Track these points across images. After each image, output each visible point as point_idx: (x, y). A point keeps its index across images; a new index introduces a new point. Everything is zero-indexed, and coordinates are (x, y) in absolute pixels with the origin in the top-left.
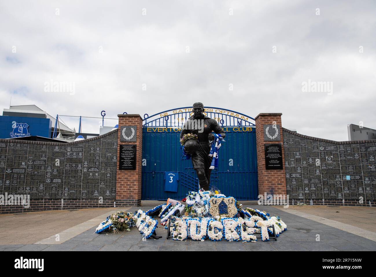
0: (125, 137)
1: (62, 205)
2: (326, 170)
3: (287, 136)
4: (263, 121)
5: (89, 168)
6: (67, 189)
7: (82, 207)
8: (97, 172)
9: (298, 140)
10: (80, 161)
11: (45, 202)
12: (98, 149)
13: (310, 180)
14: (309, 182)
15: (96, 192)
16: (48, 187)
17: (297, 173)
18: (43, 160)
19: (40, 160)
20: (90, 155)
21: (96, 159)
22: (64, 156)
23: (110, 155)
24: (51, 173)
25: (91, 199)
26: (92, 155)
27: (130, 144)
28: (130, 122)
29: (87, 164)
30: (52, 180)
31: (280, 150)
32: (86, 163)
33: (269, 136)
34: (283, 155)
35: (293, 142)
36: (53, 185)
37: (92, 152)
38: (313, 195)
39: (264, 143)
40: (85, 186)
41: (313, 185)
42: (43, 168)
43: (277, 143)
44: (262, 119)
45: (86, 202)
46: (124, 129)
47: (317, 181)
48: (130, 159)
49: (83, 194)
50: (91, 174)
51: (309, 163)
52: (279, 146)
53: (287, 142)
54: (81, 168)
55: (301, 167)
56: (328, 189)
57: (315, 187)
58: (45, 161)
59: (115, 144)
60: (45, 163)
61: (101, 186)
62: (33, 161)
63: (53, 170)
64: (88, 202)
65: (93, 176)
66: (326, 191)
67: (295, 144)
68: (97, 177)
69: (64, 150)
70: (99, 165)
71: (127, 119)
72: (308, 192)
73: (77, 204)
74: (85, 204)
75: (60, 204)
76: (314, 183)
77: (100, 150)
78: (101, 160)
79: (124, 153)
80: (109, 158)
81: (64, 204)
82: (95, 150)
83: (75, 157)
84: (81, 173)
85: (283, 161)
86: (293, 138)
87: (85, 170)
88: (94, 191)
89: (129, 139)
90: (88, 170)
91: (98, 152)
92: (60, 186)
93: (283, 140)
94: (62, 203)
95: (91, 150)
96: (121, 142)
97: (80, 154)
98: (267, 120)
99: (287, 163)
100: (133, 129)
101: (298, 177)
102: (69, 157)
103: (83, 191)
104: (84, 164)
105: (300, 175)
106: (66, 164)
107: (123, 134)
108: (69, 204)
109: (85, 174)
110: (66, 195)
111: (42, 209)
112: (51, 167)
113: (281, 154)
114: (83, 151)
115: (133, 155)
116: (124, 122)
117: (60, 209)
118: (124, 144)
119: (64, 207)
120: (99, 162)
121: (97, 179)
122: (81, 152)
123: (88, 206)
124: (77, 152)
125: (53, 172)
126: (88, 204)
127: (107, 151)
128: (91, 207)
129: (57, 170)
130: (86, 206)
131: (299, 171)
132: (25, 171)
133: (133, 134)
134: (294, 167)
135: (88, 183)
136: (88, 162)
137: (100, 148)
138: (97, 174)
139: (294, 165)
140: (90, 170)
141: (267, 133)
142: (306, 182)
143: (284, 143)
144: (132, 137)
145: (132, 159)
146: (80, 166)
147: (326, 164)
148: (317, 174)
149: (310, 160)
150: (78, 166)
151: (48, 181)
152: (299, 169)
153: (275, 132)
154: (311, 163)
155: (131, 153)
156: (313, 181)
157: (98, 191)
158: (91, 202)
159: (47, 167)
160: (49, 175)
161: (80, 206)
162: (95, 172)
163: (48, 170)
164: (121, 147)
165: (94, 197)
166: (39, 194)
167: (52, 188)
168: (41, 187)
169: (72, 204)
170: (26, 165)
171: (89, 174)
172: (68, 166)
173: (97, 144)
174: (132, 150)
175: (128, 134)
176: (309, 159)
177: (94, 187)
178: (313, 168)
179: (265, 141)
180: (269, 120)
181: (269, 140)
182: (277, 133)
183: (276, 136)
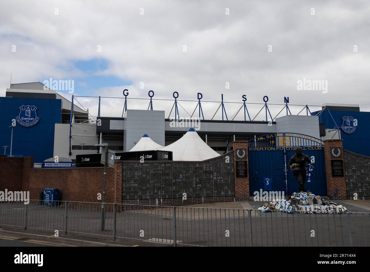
0: (239, 156)
1: (203, 201)
3: (346, 154)
4: (330, 144)
5: (217, 177)
6: (205, 191)
7: (215, 202)
8: (222, 179)
9: (354, 157)
10: (211, 172)
11: (193, 199)
12: (222, 164)
14: (362, 185)
16: (195, 190)
17: (353, 179)
18: (191, 173)
19: (189, 173)
21: (221, 171)
22: (202, 170)
23: (230, 168)
25: (220, 197)
26: (218, 168)
27: (242, 160)
28: (242, 146)
29: (216, 174)
30: (196, 185)
31: (342, 164)
32: (215, 174)
33: (334, 155)
34: (344, 167)
36: (197, 188)
37: (218, 166)
38: (365, 194)
39: (331, 159)
40: (215, 189)
42: (191, 178)
43: (339, 159)
45: (217, 198)
46: (238, 151)
48: (243, 171)
49: (214, 193)
50: (219, 181)
51: (361, 172)
52: (341, 161)
53: (346, 159)
54: (212, 177)
55: (356, 175)
57: (366, 189)
59: (232, 160)
61: (225, 188)
62: (186, 174)
63: (196, 179)
67: (352, 160)
68: (223, 183)
69: (201, 166)
70: (223, 175)
71: (240, 144)
72: (361, 191)
73: (211, 200)
74: (216, 200)
75: (202, 200)
76: (365, 186)
77: (223, 165)
78: (224, 171)
79: (239, 166)
80: (229, 170)
82: (220, 165)
83: (208, 170)
84: (213, 180)
85: (344, 171)
86: (351, 156)
87: (215, 178)
88: (221, 191)
92: (201, 189)
93: (344, 157)
94: (203, 199)
96: (236, 159)
97: (211, 168)
99: (346, 172)
100: (244, 151)
102: (205, 170)
103: (215, 192)
104: (214, 175)
105: (355, 181)
106: (203, 175)
107: (238, 154)
108: (207, 200)
109: (214, 180)
110: (205, 194)
111: (192, 204)
112: (195, 177)
113: (342, 167)
114: (213, 166)
115: (245, 168)
116: (237, 146)
117: (202, 203)
118: (238, 160)
119: (204, 202)
121: (223, 184)
122: (211, 166)
123: (218, 201)
124: (209, 166)
125: (196, 180)
126: (218, 200)
128: (220, 201)
129: (199, 179)
131: (355, 178)
132: (182, 180)
133: (244, 154)
134: (352, 176)
135: (217, 186)
136: (216, 173)
137: (223, 163)
138: (222, 181)
139: (351, 174)
140: (218, 178)
141: (333, 153)
142: (360, 185)
143: (344, 159)
144: (243, 156)
145: (245, 170)
148: (367, 180)
150: (210, 176)
151: (194, 186)
153: (338, 152)
155: (244, 166)
156: (364, 184)
157: (223, 191)
159: (193, 177)
160: (194, 182)
161: (213, 201)
163: (193, 179)
164: (237, 162)
166: (190, 194)
167: (197, 190)
168: (191, 190)
169: (209, 200)
170: (182, 176)
171: (217, 181)
172: (204, 176)
173: (221, 161)
174: (244, 165)
176: (361, 170)
177: (221, 189)
178: (364, 176)
179: (331, 158)
180: (334, 144)
181: (334, 157)
182: (340, 153)
183: (339, 154)
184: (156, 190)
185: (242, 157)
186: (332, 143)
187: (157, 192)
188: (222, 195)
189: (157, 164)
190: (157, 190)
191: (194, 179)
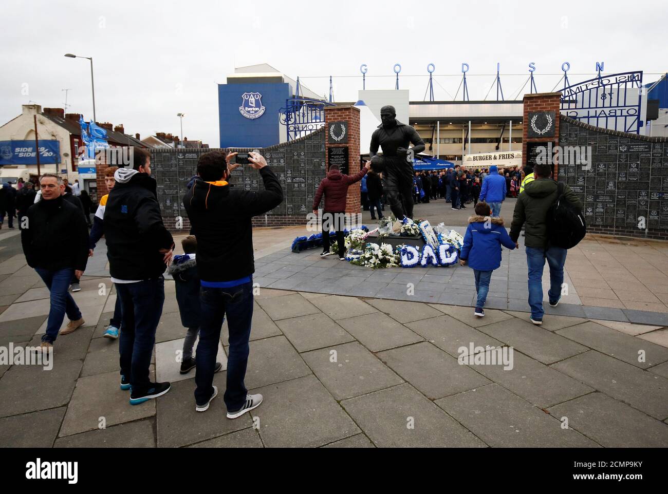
0: (333, 137)
2: (625, 182)
3: (567, 128)
4: (529, 106)
5: (293, 178)
7: (289, 224)
8: (303, 182)
9: (585, 134)
10: (282, 170)
12: (302, 154)
13: (596, 197)
14: (595, 200)
15: (303, 207)
17: (577, 186)
18: (240, 171)
20: (293, 161)
21: (300, 166)
23: (318, 160)
24: (250, 185)
25: (299, 214)
26: (296, 162)
27: (341, 145)
28: (340, 116)
29: (291, 173)
32: (289, 172)
33: (535, 129)
35: (575, 138)
37: (296, 157)
38: (599, 220)
39: (528, 140)
40: (290, 200)
41: (600, 205)
42: (240, 179)
43: (548, 140)
44: (527, 102)
45: (293, 218)
46: (333, 127)
47: (608, 199)
48: (341, 166)
49: (288, 209)
50: (296, 185)
51: (598, 170)
53: (566, 139)
54: (284, 178)
55: (584, 178)
56: (625, 212)
57: (603, 208)
58: (242, 171)
59: (323, 146)
60: (243, 174)
61: (309, 199)
63: (252, 181)
64: (296, 218)
65: (298, 187)
66: (620, 214)
67: (580, 140)
68: (304, 189)
70: (305, 174)
71: (336, 113)
72: (591, 214)
74: (292, 221)
75: (264, 221)
76: (602, 202)
77: (304, 155)
78: (307, 167)
79: (333, 158)
80: (316, 165)
81: (268, 221)
82: (299, 155)
83: (275, 165)
84: (285, 183)
85: (556, 168)
86: (577, 131)
87: (289, 181)
88: (301, 206)
89: (339, 139)
90: (292, 180)
91: (303, 157)
93: (560, 136)
94: (266, 219)
95: (294, 155)
96: (330, 144)
97: (282, 161)
98: (536, 105)
99: (562, 171)
100: (343, 126)
101: (578, 192)
103: (289, 206)
104: (287, 174)
105: (581, 189)
107: (332, 133)
108: (274, 221)
109: (289, 185)
112: (250, 178)
114: (284, 156)
115: (344, 160)
116: (332, 116)
117: (265, 226)
118: (333, 146)
119: (268, 223)
120: (305, 171)
121: (303, 191)
122: (282, 158)
123: (296, 223)
124: (278, 158)
125: (252, 183)
126: (295, 221)
127: (313, 156)
129: (257, 181)
130: (293, 223)
131: (581, 183)
133: (344, 133)
134: (574, 178)
135: (293, 195)
136: (291, 171)
137: (305, 153)
138: (303, 185)
139: (573, 174)
140: (294, 181)
141: (533, 125)
142: (590, 199)
144: (342, 136)
145: (343, 165)
146: (282, 175)
147: (626, 174)
148: (610, 188)
149: (602, 166)
152: (581, 179)
153: (547, 123)
154: (601, 171)
155: (342, 158)
156: (601, 198)
157: (305, 205)
158: (299, 218)
159: (245, 179)
162: (301, 182)
163: (246, 182)
164: (330, 150)
165: (302, 213)
169: (277, 221)
171: (294, 185)
173: (300, 148)
174: (342, 155)
175: (338, 134)
176: (599, 165)
177: (301, 200)
178: (604, 179)
179: (528, 138)
180: (539, 105)
181: (536, 136)
182: (550, 125)
183: (548, 129)
184: (168, 202)
185: (340, 138)
186: (536, 102)
187: (171, 205)
188: (303, 211)
189: (167, 154)
190: (170, 202)
191: (248, 181)
